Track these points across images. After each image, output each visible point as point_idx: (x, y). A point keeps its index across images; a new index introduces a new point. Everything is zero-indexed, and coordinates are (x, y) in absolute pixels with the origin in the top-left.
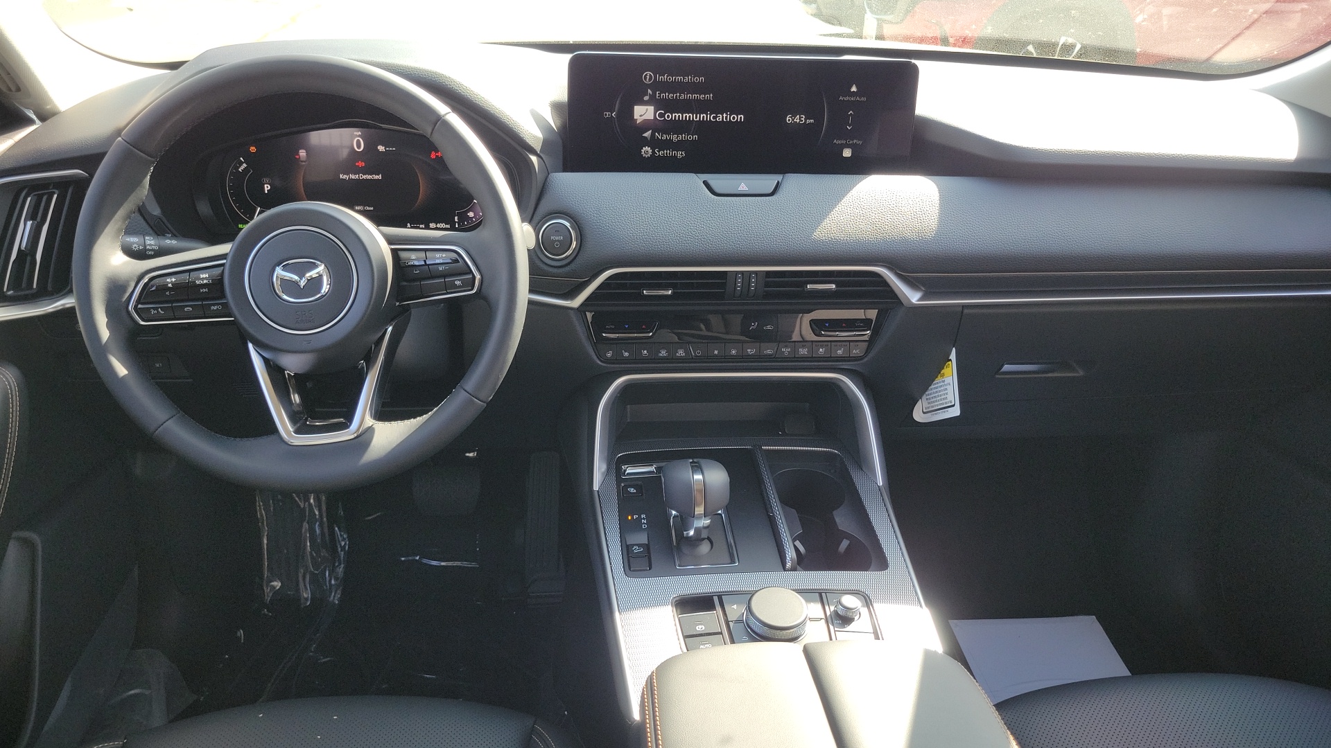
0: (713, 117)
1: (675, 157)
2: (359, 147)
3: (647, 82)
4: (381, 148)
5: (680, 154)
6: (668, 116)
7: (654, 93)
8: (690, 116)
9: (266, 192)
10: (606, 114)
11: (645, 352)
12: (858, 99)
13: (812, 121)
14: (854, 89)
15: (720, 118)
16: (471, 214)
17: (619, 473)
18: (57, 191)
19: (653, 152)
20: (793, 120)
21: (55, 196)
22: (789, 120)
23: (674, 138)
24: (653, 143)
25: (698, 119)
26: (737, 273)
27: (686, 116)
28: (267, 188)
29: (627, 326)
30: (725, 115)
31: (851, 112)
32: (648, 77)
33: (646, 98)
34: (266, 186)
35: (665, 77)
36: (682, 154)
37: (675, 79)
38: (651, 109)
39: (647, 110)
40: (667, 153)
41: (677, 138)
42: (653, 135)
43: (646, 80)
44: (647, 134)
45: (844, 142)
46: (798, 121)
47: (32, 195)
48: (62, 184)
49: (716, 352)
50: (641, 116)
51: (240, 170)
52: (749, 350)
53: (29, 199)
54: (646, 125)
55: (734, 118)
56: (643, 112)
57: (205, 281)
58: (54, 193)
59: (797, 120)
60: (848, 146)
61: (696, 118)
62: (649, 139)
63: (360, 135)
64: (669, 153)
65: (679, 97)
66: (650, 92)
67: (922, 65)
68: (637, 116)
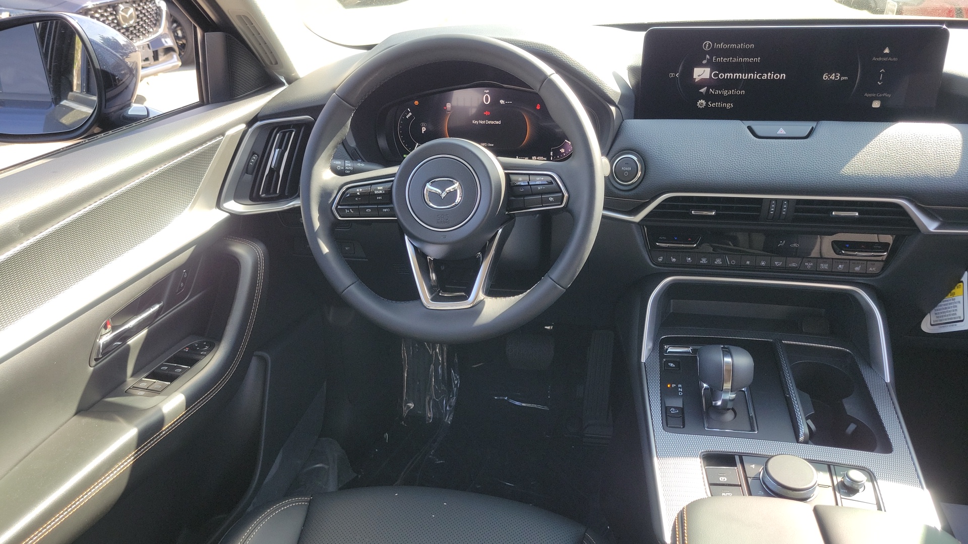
0: (760, 76)
1: (725, 108)
2: (487, 101)
3: (706, 49)
4: (502, 102)
5: (729, 106)
6: (721, 76)
7: (711, 58)
8: (739, 76)
9: (423, 133)
10: (671, 75)
11: (689, 259)
12: (890, 59)
13: (846, 78)
14: (887, 51)
15: (765, 77)
16: (562, 150)
17: (662, 351)
18: (295, 130)
19: (707, 104)
20: (829, 77)
21: (294, 133)
22: (825, 78)
23: (725, 93)
24: (708, 97)
25: (746, 78)
26: (771, 200)
28: (424, 129)
29: (676, 238)
30: (769, 74)
31: (883, 70)
32: (707, 45)
33: (705, 62)
34: (423, 128)
35: (722, 45)
36: (730, 106)
37: (730, 46)
38: (708, 70)
39: (704, 71)
40: (718, 105)
41: (727, 93)
42: (708, 90)
44: (703, 90)
45: (874, 95)
46: (833, 78)
47: (280, 132)
48: (298, 125)
49: (748, 263)
50: (699, 76)
51: (407, 117)
52: (776, 263)
53: (278, 134)
54: (703, 83)
55: (777, 76)
56: (701, 73)
57: (380, 192)
58: (293, 131)
59: (833, 77)
60: (876, 99)
61: (745, 77)
62: (704, 94)
63: (488, 93)
64: (720, 105)
65: (732, 61)
66: (708, 56)
67: (953, 32)
68: (695, 76)
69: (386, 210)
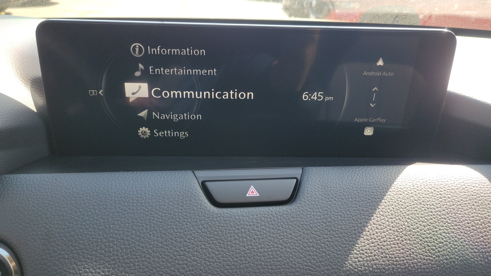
0: (219, 95)
1: (178, 138)
3: (137, 55)
5: (182, 135)
6: (166, 94)
7: (147, 68)
8: (191, 94)
10: (91, 93)
12: (384, 74)
13: (331, 98)
14: (380, 63)
15: (226, 96)
19: (152, 133)
20: (310, 97)
22: (305, 97)
23: (175, 117)
24: (151, 123)
25: (201, 97)
27: (187, 94)
30: (231, 92)
31: (376, 88)
32: (137, 49)
33: (138, 74)
35: (158, 49)
36: (185, 135)
37: (171, 51)
38: (145, 86)
39: (140, 87)
40: (167, 134)
41: (178, 117)
42: (150, 114)
43: (135, 53)
44: (143, 114)
45: (366, 120)
46: (316, 98)
50: (133, 94)
54: (141, 104)
55: (242, 96)
56: (136, 90)
59: (314, 97)
60: (368, 125)
61: (199, 96)
62: (145, 119)
64: (171, 134)
65: (177, 72)
66: (141, 66)
67: (460, 39)
68: (128, 94)
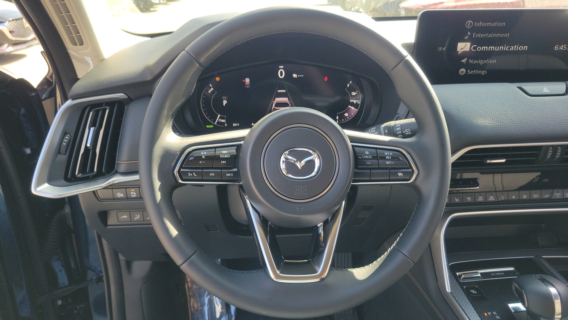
0: (508, 48)
1: (480, 74)
2: (281, 75)
3: (468, 27)
4: (295, 76)
6: (479, 49)
7: (472, 35)
8: (493, 48)
9: (224, 105)
10: (439, 49)
11: (469, 198)
15: (512, 49)
16: (346, 115)
17: (457, 278)
18: (108, 108)
19: (467, 72)
20: (559, 48)
21: (107, 111)
22: (556, 48)
23: (481, 62)
24: (467, 66)
25: (498, 50)
28: (225, 102)
29: (461, 182)
30: (515, 46)
32: (469, 24)
33: (466, 38)
34: (224, 101)
35: (480, 23)
36: (485, 72)
37: (487, 24)
38: (469, 44)
39: (466, 45)
40: (475, 72)
41: (483, 62)
42: (468, 61)
43: (467, 26)
44: (464, 61)
46: (562, 49)
47: (93, 110)
48: (111, 103)
49: (514, 197)
50: (461, 49)
51: (209, 92)
52: (534, 195)
53: (91, 113)
54: (465, 54)
55: (521, 48)
56: (463, 47)
57: (226, 156)
58: (106, 109)
61: (497, 49)
62: (465, 64)
63: (282, 68)
64: (477, 72)
65: (488, 36)
66: (469, 33)
68: (459, 49)
69: (229, 175)
